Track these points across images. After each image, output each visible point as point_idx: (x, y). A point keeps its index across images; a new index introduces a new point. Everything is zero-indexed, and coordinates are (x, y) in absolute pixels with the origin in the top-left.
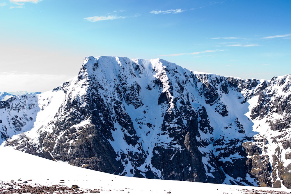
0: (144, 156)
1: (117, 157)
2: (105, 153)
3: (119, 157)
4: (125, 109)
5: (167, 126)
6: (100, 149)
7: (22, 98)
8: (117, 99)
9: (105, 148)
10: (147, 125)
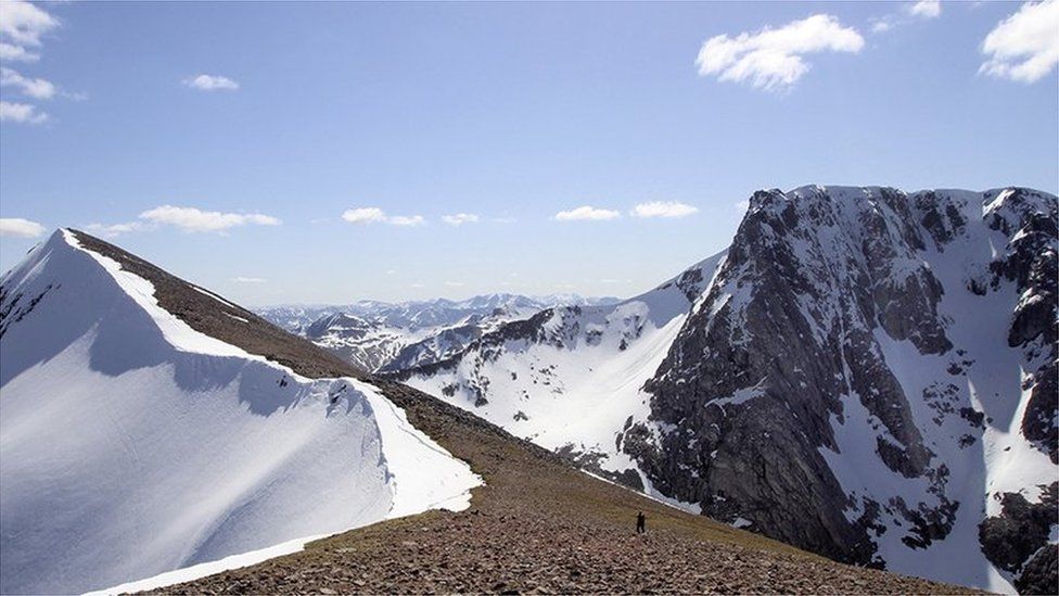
0: (945, 517)
1: (850, 510)
2: (810, 491)
3: (856, 509)
4: (882, 357)
5: (1044, 425)
6: (795, 480)
7: (569, 314)
8: (857, 324)
9: (810, 477)
10: (963, 416)
